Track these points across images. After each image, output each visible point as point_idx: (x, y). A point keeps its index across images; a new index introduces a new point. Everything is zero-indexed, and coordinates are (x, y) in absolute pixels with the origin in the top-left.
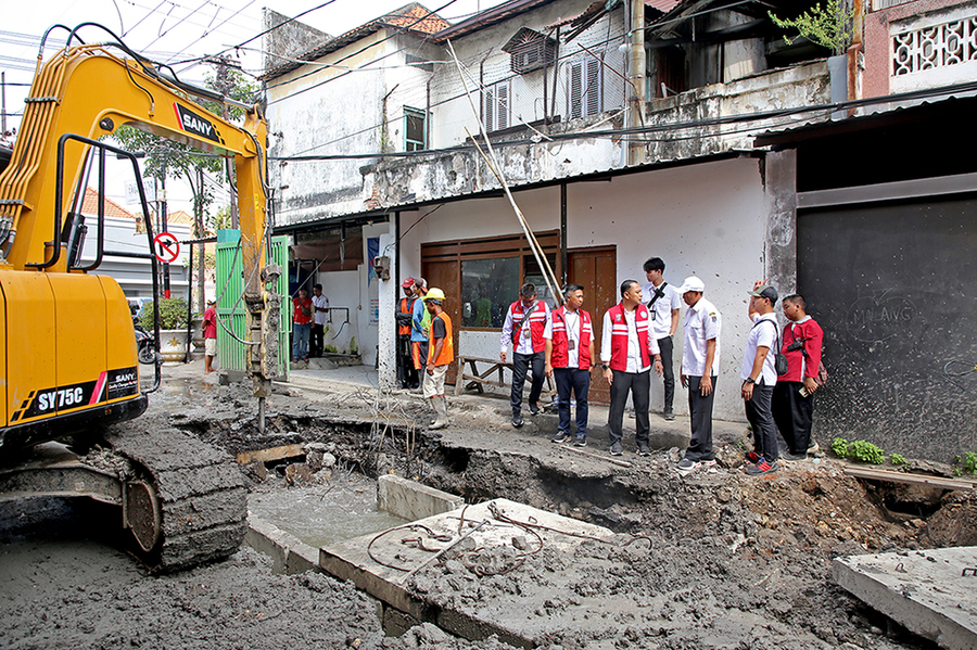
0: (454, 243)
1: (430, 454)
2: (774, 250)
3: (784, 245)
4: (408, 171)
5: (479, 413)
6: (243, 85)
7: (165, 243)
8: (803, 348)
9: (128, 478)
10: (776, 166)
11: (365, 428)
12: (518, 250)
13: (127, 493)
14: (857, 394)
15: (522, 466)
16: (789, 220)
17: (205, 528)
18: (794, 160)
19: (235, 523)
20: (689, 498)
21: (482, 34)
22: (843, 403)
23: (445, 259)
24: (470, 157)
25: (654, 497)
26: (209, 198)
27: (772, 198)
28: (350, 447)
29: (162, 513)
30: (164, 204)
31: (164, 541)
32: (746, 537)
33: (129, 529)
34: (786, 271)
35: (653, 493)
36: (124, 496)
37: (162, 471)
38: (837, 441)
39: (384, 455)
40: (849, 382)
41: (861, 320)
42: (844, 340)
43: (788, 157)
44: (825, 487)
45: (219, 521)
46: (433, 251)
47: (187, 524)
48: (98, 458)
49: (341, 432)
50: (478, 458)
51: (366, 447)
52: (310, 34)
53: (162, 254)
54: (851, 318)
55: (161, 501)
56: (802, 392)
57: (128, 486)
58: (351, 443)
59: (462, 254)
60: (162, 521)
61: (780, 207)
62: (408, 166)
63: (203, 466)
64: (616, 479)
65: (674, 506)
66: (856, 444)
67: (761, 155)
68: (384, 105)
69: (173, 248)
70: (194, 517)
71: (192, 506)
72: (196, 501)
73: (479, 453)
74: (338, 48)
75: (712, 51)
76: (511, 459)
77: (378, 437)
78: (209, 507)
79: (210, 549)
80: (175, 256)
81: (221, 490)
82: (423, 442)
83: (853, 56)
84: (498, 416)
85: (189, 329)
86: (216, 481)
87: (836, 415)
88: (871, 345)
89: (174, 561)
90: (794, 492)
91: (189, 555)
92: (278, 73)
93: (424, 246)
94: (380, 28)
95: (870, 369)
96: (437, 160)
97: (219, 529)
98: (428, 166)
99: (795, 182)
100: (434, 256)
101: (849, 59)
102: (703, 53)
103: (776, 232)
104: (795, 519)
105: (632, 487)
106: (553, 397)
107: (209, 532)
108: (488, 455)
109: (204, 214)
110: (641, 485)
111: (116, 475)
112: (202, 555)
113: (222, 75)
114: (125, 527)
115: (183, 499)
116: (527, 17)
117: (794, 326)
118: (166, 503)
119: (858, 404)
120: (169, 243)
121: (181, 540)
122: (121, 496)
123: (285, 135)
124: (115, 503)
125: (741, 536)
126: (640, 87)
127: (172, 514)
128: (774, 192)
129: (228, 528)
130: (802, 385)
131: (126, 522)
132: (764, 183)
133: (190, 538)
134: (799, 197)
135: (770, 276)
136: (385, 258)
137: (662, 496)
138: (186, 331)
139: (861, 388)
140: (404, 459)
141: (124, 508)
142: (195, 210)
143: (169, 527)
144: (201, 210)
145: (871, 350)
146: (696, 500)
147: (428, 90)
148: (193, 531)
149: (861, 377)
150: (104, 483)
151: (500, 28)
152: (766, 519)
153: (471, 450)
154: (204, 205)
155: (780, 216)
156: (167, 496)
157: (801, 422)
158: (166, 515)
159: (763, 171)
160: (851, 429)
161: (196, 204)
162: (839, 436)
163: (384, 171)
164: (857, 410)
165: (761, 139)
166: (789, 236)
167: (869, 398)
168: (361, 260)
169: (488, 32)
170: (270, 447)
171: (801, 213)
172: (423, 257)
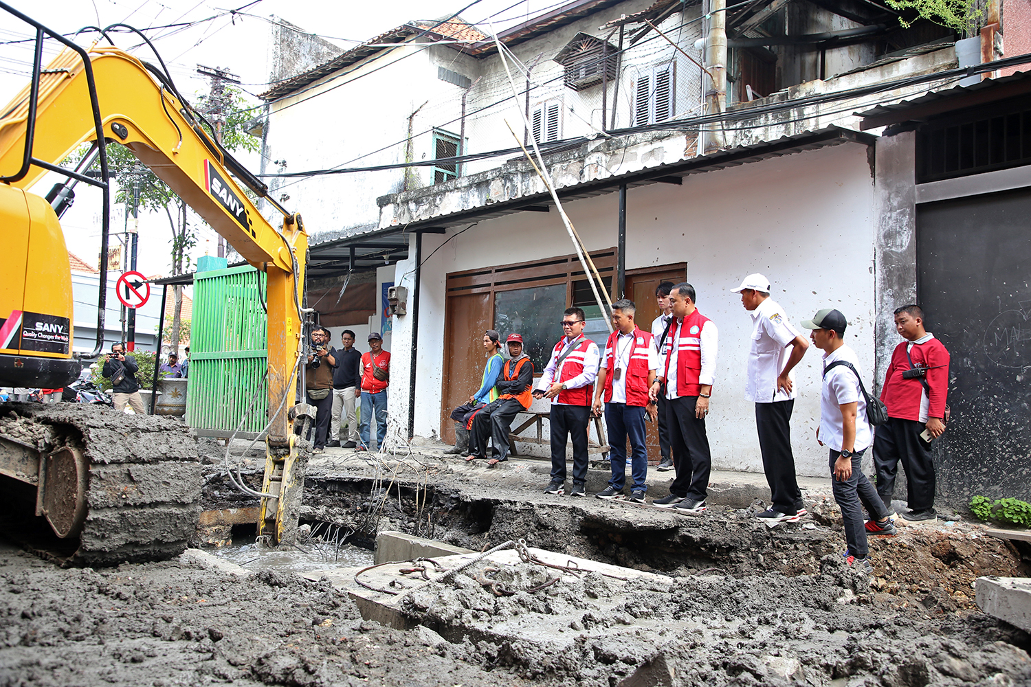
0: (487, 272)
1: (446, 515)
2: (887, 258)
3: (900, 250)
4: (434, 200)
5: (510, 472)
6: (242, 106)
7: (132, 284)
8: (924, 377)
9: (50, 447)
10: (889, 153)
11: (364, 487)
12: (565, 275)
13: (46, 469)
14: (1002, 437)
15: (562, 519)
16: (906, 220)
17: (143, 505)
18: (912, 145)
19: (183, 505)
20: (779, 554)
21: (531, 44)
22: (983, 450)
23: (475, 291)
24: (511, 180)
25: (733, 555)
26: (192, 239)
27: (883, 193)
28: (344, 511)
29: (88, 476)
30: (135, 236)
31: (87, 514)
32: (855, 593)
33: (43, 517)
34: (903, 283)
35: (730, 549)
36: (42, 473)
37: (94, 427)
38: (977, 499)
39: (387, 519)
40: (990, 421)
41: (1004, 341)
42: (982, 367)
43: (906, 143)
44: (964, 552)
45: (163, 498)
46: (460, 282)
47: (120, 497)
48: (12, 424)
49: (334, 492)
50: (506, 510)
51: (365, 510)
52: (325, 50)
53: (128, 297)
54: (990, 338)
55: (88, 461)
56: (924, 435)
57: (47, 459)
58: (347, 506)
59: (496, 284)
60: (88, 488)
61: (895, 204)
62: (436, 195)
63: (148, 431)
64: (683, 532)
65: (759, 565)
66: (1003, 502)
67: (872, 140)
68: (410, 125)
69: (142, 290)
70: (130, 488)
71: (129, 475)
72: (134, 468)
73: (507, 505)
74: (358, 59)
75: (809, 59)
76: (548, 510)
77: (381, 496)
78: (151, 478)
79: (149, 536)
80: (144, 301)
81: (170, 459)
82: (437, 501)
83: (988, 37)
84: (534, 475)
85: (154, 390)
86: (164, 449)
87: (974, 465)
88: (1019, 372)
89: (98, 545)
90: (919, 553)
91: (118, 540)
92: (284, 91)
93: (451, 277)
94: (409, 34)
95: (1019, 403)
96: (470, 186)
97: (162, 509)
98: (459, 194)
99: (913, 172)
100: (463, 288)
101: (983, 40)
102: (798, 60)
103: (889, 235)
104: (922, 586)
105: (703, 540)
106: (604, 454)
107: (148, 511)
108: (519, 507)
109: (184, 259)
110: (716, 538)
111: (33, 446)
112: (136, 544)
113: (218, 89)
114: (38, 514)
115: (119, 463)
116: (585, 23)
117: (910, 346)
118: (96, 464)
119: (1003, 450)
120: (138, 284)
121: (110, 516)
122: (37, 474)
123: (287, 164)
124: (28, 481)
125: (849, 592)
126: (719, 79)
127: (101, 479)
128: (887, 185)
129: (174, 510)
130: (923, 426)
131: (40, 508)
132: (873, 175)
133: (123, 515)
134: (919, 190)
135: (883, 290)
136: (401, 288)
137: (743, 552)
138: (151, 392)
139: (1008, 428)
140: (412, 524)
141: (40, 489)
142: (174, 254)
143: (97, 494)
144: (180, 255)
145: (1018, 378)
146: (788, 558)
147: (463, 105)
148: (127, 506)
149: (1006, 415)
150: (17, 455)
151: (553, 38)
152: (882, 582)
153: (497, 502)
154: (185, 249)
155: (894, 215)
156: (97, 456)
157: (922, 472)
158: (94, 480)
159: (872, 161)
160: (995, 483)
161: (175, 247)
162: (979, 493)
163: (406, 202)
164: (1002, 458)
165: (871, 118)
166: (906, 239)
167: (1019, 441)
168: (373, 310)
169: (539, 42)
170: (243, 506)
171: (921, 209)
172: (449, 290)
